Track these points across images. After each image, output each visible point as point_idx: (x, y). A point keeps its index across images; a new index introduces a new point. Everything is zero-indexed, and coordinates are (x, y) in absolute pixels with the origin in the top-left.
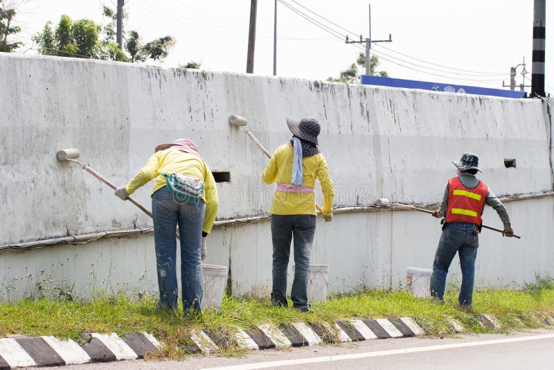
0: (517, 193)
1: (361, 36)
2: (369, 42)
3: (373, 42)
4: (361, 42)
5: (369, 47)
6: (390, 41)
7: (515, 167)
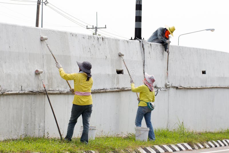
0: (124, 87)
1: (93, 26)
2: (96, 28)
3: (98, 28)
4: (93, 28)
5: (96, 31)
6: (106, 28)
7: (123, 73)
